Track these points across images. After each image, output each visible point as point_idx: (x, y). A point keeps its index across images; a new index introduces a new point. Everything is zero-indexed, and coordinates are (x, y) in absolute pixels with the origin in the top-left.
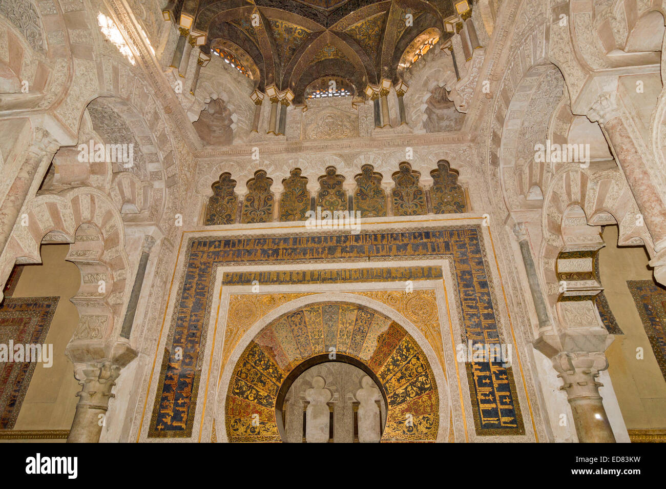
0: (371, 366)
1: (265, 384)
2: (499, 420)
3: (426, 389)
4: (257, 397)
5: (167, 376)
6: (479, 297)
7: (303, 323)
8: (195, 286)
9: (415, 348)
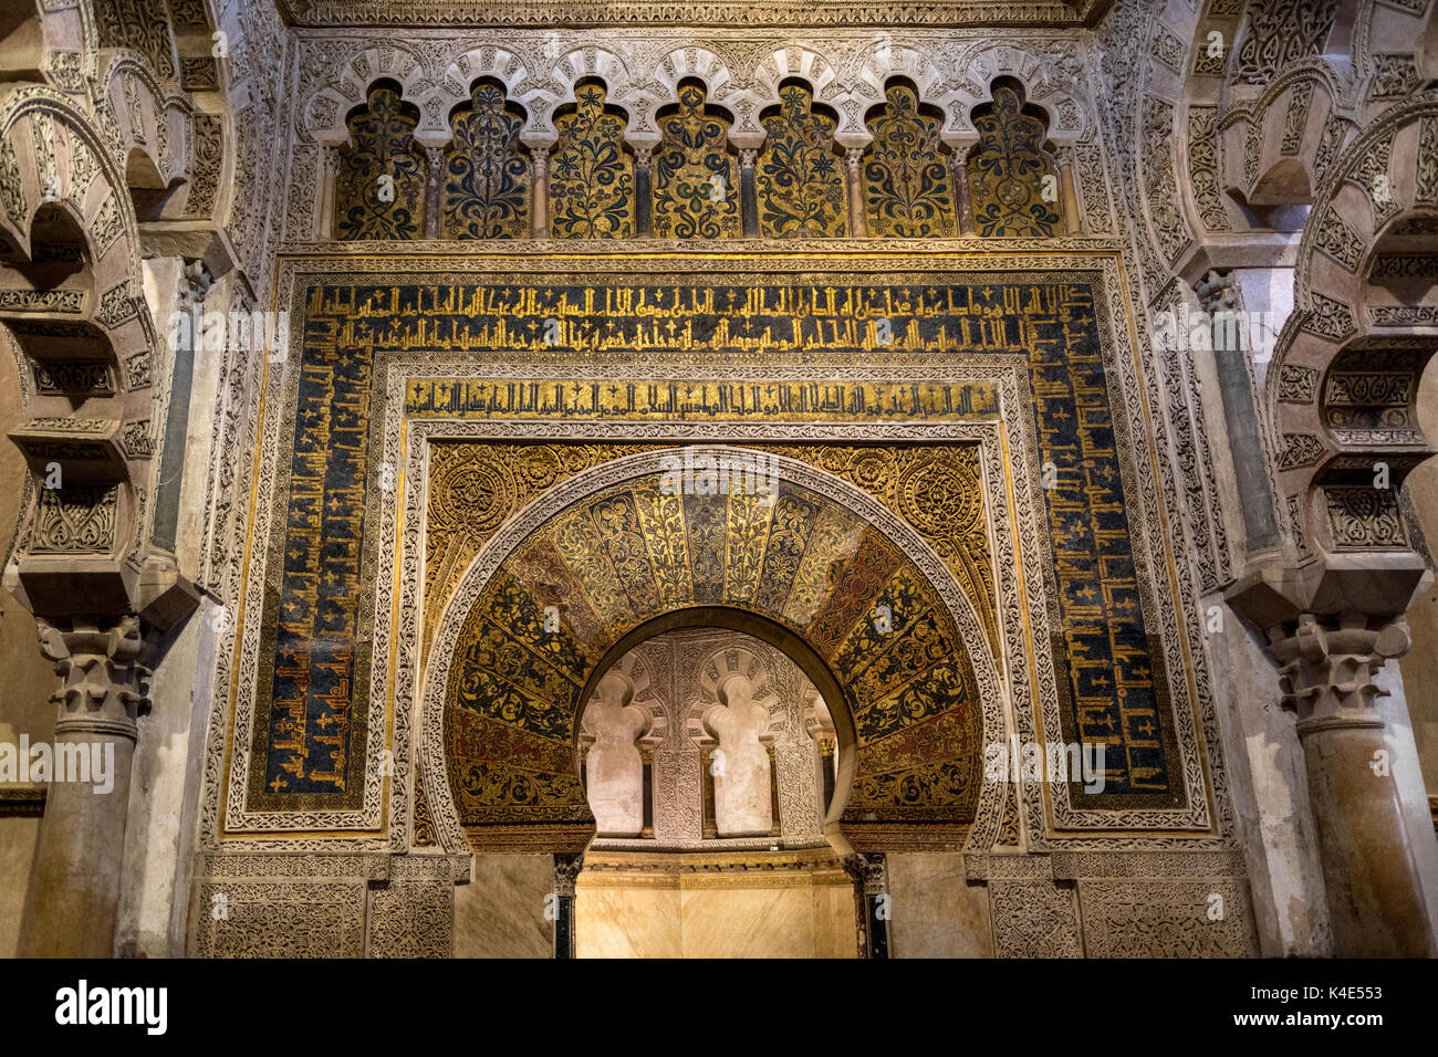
0: (816, 640)
1: (542, 680)
2: (1126, 773)
3: (950, 700)
4: (524, 711)
5: (279, 657)
6: (1091, 472)
7: (633, 526)
8: (328, 418)
9: (925, 597)
